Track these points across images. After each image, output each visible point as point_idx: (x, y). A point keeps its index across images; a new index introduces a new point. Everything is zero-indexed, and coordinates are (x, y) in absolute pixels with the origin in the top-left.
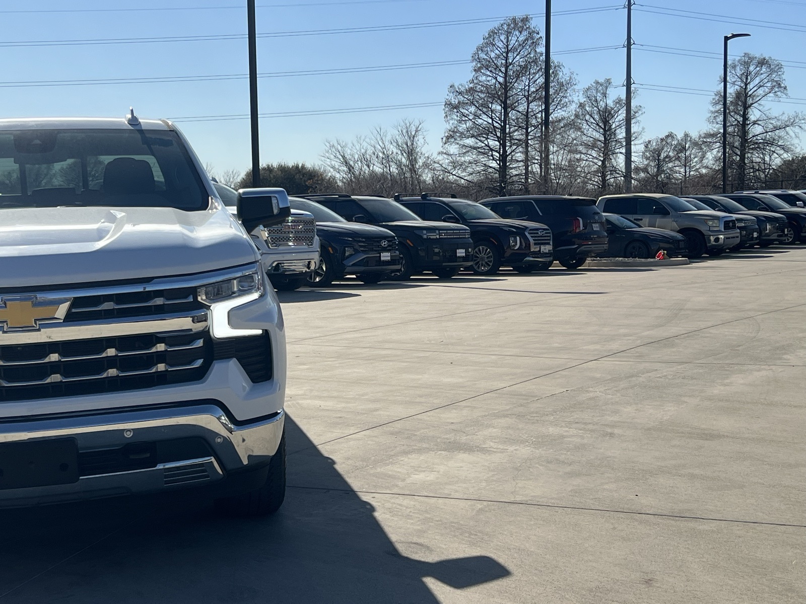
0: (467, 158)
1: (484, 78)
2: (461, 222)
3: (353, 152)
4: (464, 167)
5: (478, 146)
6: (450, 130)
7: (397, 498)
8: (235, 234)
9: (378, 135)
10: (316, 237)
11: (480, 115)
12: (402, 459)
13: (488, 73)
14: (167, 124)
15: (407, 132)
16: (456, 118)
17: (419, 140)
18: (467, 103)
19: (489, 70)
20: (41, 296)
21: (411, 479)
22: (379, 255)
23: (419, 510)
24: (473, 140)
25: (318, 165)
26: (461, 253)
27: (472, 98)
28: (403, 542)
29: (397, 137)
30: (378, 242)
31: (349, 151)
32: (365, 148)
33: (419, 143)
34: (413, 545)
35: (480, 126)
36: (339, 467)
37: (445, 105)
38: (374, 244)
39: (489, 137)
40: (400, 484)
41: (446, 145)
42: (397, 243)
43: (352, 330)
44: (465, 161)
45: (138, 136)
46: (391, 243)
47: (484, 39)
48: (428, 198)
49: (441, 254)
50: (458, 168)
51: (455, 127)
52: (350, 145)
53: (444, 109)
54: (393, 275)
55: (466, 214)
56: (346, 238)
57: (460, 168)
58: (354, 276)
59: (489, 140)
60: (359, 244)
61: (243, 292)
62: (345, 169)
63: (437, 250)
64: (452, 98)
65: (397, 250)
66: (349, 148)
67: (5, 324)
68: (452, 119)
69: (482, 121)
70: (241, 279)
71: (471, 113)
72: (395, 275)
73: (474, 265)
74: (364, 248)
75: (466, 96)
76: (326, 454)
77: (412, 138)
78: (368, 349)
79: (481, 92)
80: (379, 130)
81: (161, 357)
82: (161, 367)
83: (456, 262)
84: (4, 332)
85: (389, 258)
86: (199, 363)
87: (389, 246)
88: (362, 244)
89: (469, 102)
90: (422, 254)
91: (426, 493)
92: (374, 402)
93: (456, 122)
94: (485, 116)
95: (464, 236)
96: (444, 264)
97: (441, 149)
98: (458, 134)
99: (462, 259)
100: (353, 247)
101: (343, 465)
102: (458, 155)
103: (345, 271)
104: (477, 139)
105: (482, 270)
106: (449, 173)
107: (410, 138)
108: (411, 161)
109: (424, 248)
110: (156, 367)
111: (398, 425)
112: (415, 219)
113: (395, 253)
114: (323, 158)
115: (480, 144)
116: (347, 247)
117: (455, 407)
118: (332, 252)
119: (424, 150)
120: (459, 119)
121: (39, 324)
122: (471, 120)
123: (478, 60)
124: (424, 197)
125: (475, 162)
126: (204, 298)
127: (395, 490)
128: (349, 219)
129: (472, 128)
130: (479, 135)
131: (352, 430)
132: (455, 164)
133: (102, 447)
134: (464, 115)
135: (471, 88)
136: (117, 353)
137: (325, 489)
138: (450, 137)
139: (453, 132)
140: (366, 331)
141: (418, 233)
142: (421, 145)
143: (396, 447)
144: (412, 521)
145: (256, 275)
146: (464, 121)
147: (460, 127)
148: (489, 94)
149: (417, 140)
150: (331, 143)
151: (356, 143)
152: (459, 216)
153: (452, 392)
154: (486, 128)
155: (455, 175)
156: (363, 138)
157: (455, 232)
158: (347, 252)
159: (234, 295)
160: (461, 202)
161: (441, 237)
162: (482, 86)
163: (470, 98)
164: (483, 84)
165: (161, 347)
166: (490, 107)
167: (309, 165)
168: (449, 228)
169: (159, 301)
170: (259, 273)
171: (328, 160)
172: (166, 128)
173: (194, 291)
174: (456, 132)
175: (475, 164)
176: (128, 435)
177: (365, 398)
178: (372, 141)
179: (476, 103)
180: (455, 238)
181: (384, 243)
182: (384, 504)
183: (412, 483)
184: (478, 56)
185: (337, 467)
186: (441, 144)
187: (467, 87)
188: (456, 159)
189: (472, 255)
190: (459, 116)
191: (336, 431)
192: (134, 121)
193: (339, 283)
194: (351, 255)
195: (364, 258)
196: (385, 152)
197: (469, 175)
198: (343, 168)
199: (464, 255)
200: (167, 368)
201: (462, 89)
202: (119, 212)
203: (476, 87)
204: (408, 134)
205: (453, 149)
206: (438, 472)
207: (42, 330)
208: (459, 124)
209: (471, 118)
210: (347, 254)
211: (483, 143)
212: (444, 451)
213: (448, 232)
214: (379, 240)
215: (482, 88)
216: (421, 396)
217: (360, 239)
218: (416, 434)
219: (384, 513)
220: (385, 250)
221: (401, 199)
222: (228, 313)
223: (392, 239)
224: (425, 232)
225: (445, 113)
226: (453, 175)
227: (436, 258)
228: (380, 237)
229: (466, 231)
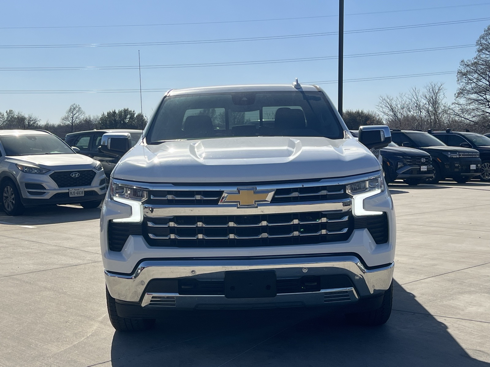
0: (471, 107)
1: (484, 56)
2: (473, 147)
3: (397, 104)
4: (469, 112)
5: (479, 99)
6: (460, 89)
7: (461, 321)
8: (367, 154)
9: (414, 93)
10: (380, 155)
11: (481, 80)
12: (459, 297)
13: (487, 53)
14: (316, 87)
15: (433, 90)
16: (464, 81)
17: (441, 96)
18: (472, 72)
19: (487, 51)
20: (259, 188)
21: (468, 310)
22: (419, 167)
23: (477, 330)
24: (476, 95)
25: (371, 111)
26: (473, 167)
27: (476, 69)
28: (470, 349)
29: (426, 93)
30: (419, 159)
31: (394, 103)
32: (405, 101)
33: (440, 97)
34: (478, 352)
35: (481, 86)
36: (419, 299)
37: (458, 73)
38: (417, 160)
39: (487, 93)
40: (461, 312)
41: (458, 99)
42: (431, 160)
43: (408, 214)
44: (470, 109)
45: (301, 95)
46: (427, 160)
47: (485, 31)
48: (450, 132)
49: (460, 167)
50: (465, 113)
51: (464, 87)
52: (395, 99)
53: (457, 76)
54: (427, 180)
55: (475, 142)
56: (399, 157)
57: (466, 113)
58: (402, 181)
59: (486, 95)
60: (407, 160)
61: (372, 188)
62: (392, 113)
63: (457, 165)
64: (463, 69)
65: (431, 164)
66: (394, 101)
67: (238, 203)
68: (462, 82)
69: (482, 83)
70: (371, 181)
71: (475, 78)
72: (428, 180)
73: (481, 175)
74: (410, 163)
75: (471, 68)
76: (408, 291)
77: (436, 94)
78: (422, 227)
79: (482, 65)
80: (414, 89)
81: (323, 226)
82: (324, 232)
83: (470, 173)
84: (238, 208)
85: (426, 170)
86: (345, 230)
87: (426, 162)
88: (409, 160)
89: (474, 71)
90: (447, 167)
91: (480, 320)
92: (433, 259)
93: (465, 84)
94: (484, 80)
95: (475, 156)
96: (461, 174)
97: (454, 101)
98: (466, 92)
99: (474, 171)
100: (403, 162)
101: (421, 298)
102: (465, 105)
103: (397, 177)
104: (478, 94)
105: (487, 178)
106: (459, 116)
107: (434, 94)
108: (435, 108)
109: (449, 163)
110: (321, 231)
111: (452, 276)
112: (441, 145)
113: (430, 166)
114: (378, 107)
115: (480, 98)
116: (399, 162)
117: (487, 266)
118: (389, 165)
119: (443, 102)
120: (466, 82)
121: (257, 204)
122: (475, 82)
123: (480, 45)
124: (448, 131)
125: (477, 109)
126: (350, 191)
127: (459, 316)
128: (400, 145)
129: (475, 88)
130: (480, 92)
131: (422, 277)
132: (463, 110)
133: (288, 277)
134: (470, 80)
135: (475, 62)
136: (299, 222)
137: (413, 312)
138: (461, 93)
139: (463, 90)
140: (418, 215)
141: (444, 154)
142: (442, 98)
143: (453, 289)
144: (474, 337)
145: (380, 178)
146: (470, 83)
147: (467, 87)
148: (487, 66)
149: (439, 95)
150: (383, 98)
151: (399, 98)
152: (471, 144)
153: (484, 256)
154: (485, 88)
155: (463, 117)
156: (403, 94)
157: (469, 153)
158: (399, 165)
159: (367, 190)
160: (471, 135)
161: (460, 156)
162: (483, 61)
163: (474, 68)
164: (483, 60)
165: (324, 220)
166: (488, 74)
167: (366, 111)
168: (466, 151)
169: (324, 192)
170: (381, 177)
171: (381, 108)
172: (317, 90)
173: (344, 187)
174: (465, 90)
175: (477, 110)
176: (305, 271)
177: (426, 257)
178: (409, 96)
179: (478, 71)
180: (470, 157)
181: (423, 160)
182: (453, 325)
183: (469, 313)
184: (481, 42)
185: (417, 299)
186: (454, 98)
187: (472, 61)
188: (464, 107)
189: (481, 168)
190: (466, 80)
191: (412, 277)
192: (298, 86)
193: (392, 184)
194: (401, 167)
195: (410, 169)
196: (418, 103)
197: (472, 118)
198: (390, 113)
199: (475, 168)
200: (327, 232)
201: (470, 63)
202: (296, 140)
203: (479, 61)
204: (433, 91)
205: (462, 101)
206: (485, 307)
207: (258, 207)
208: (467, 85)
209: (475, 81)
210: (399, 166)
211: (482, 97)
212: (487, 293)
213: (465, 153)
214: (420, 158)
215: (483, 62)
216: (463, 258)
217: (408, 157)
218: (465, 281)
219: (454, 330)
220: (424, 164)
221: (432, 132)
222: (364, 200)
223: (428, 157)
224: (449, 153)
225: (458, 78)
226: (462, 117)
227: (456, 170)
228: (421, 156)
229: (477, 153)
